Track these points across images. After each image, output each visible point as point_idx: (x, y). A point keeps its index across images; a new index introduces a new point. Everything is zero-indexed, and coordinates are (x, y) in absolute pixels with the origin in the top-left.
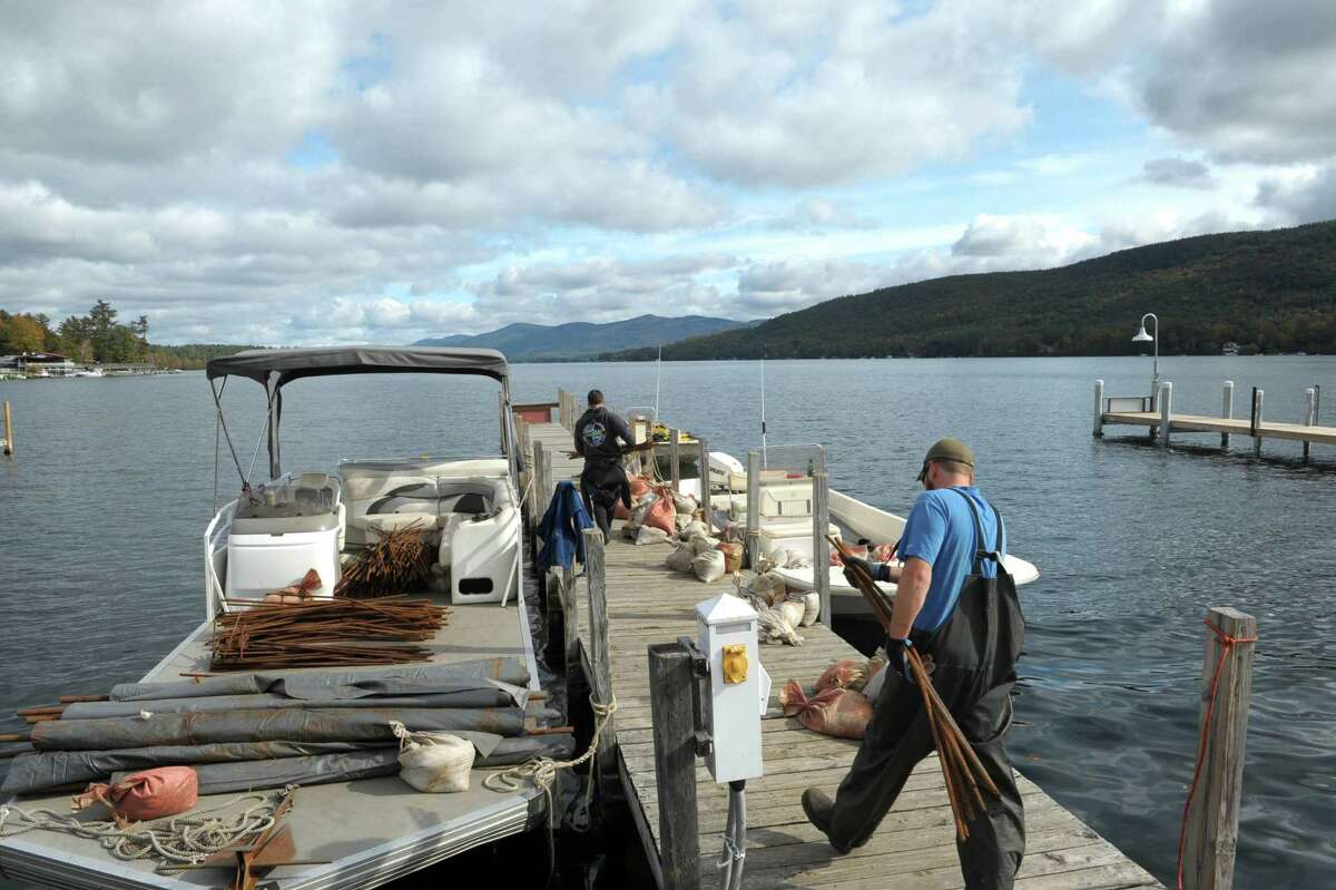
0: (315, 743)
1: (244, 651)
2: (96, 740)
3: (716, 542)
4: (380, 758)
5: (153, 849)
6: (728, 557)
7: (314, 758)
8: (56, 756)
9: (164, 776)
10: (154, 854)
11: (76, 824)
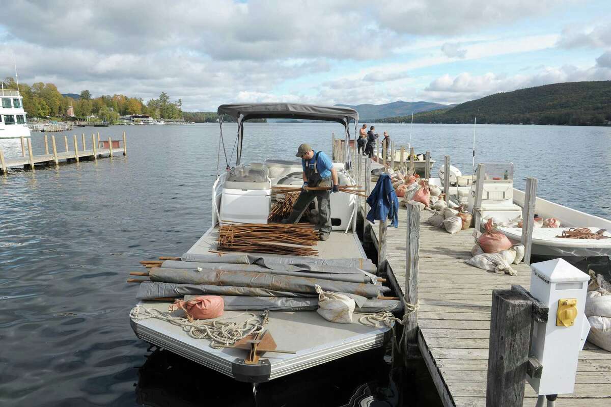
0: (278, 292)
1: (233, 243)
2: (178, 279)
3: (456, 212)
4: (309, 302)
5: (208, 335)
6: (464, 221)
7: (276, 298)
8: (160, 284)
9: (210, 300)
10: (208, 337)
11: (170, 318)
